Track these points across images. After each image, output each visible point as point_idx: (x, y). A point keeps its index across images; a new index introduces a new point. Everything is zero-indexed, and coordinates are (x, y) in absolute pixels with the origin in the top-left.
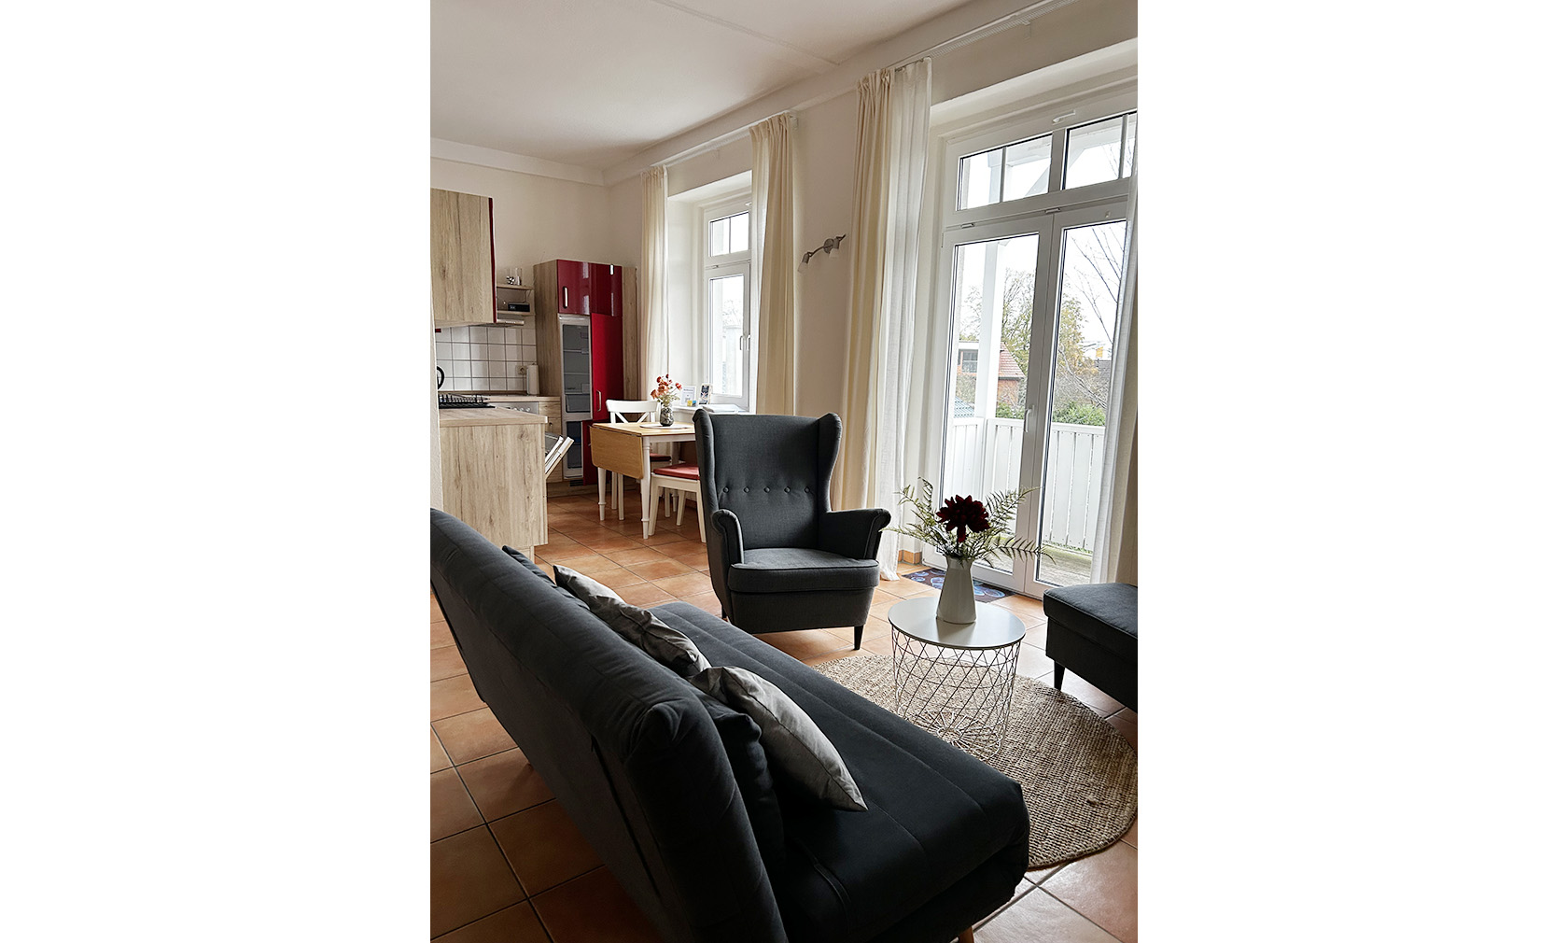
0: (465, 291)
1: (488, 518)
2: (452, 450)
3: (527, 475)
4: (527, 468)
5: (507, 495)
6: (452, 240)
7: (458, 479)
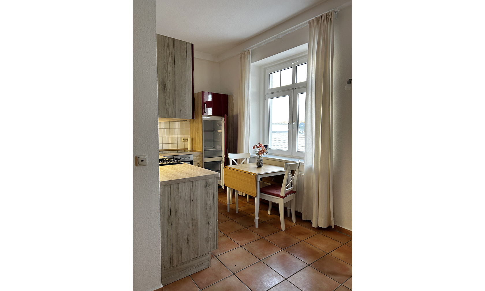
0: (177, 100)
1: (186, 239)
2: (166, 199)
3: (209, 209)
4: (208, 205)
5: (197, 223)
6: (170, 68)
7: (170, 217)
